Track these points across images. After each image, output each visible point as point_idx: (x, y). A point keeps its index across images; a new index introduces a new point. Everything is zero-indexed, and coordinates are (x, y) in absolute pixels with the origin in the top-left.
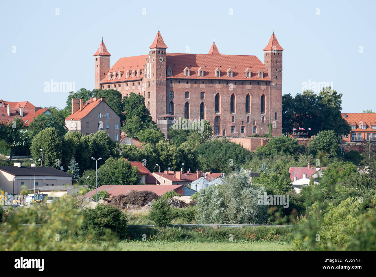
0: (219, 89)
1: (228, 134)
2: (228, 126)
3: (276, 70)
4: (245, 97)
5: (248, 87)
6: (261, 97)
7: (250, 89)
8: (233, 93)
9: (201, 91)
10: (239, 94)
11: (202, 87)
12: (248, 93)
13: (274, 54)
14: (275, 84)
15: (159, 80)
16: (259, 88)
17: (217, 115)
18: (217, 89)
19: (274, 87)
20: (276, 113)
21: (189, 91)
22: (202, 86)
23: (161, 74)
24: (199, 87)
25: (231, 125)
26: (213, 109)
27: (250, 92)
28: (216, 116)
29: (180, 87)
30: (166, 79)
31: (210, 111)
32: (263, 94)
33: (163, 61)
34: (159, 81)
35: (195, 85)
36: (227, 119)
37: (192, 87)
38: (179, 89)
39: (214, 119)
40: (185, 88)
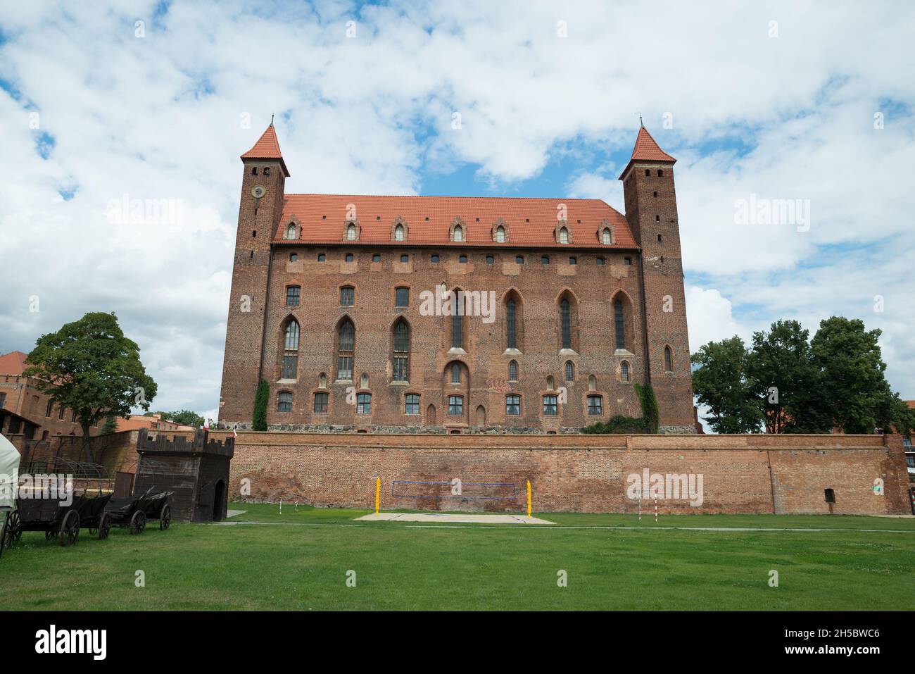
0: (461, 276)
1: (495, 421)
2: (493, 393)
3: (655, 219)
4: (555, 302)
5: (565, 268)
6: (610, 300)
7: (571, 277)
8: (510, 288)
9: (398, 284)
10: (532, 292)
11: (402, 272)
12: (564, 288)
13: (644, 174)
14: (656, 258)
15: (244, 249)
16: (605, 275)
17: (452, 359)
18: (453, 275)
19: (652, 266)
20: (667, 349)
21: (353, 284)
22: (402, 267)
23: (254, 233)
24: (389, 270)
25: (507, 389)
26: (440, 337)
27: (572, 286)
28: (449, 361)
29: (320, 272)
30: (268, 247)
31: (428, 344)
32: (618, 290)
33: (264, 196)
34: (248, 254)
35: (376, 266)
36: (491, 370)
37: (363, 270)
38: (320, 276)
39: (440, 370)
40: (340, 274)
